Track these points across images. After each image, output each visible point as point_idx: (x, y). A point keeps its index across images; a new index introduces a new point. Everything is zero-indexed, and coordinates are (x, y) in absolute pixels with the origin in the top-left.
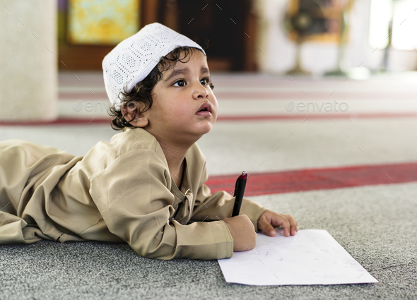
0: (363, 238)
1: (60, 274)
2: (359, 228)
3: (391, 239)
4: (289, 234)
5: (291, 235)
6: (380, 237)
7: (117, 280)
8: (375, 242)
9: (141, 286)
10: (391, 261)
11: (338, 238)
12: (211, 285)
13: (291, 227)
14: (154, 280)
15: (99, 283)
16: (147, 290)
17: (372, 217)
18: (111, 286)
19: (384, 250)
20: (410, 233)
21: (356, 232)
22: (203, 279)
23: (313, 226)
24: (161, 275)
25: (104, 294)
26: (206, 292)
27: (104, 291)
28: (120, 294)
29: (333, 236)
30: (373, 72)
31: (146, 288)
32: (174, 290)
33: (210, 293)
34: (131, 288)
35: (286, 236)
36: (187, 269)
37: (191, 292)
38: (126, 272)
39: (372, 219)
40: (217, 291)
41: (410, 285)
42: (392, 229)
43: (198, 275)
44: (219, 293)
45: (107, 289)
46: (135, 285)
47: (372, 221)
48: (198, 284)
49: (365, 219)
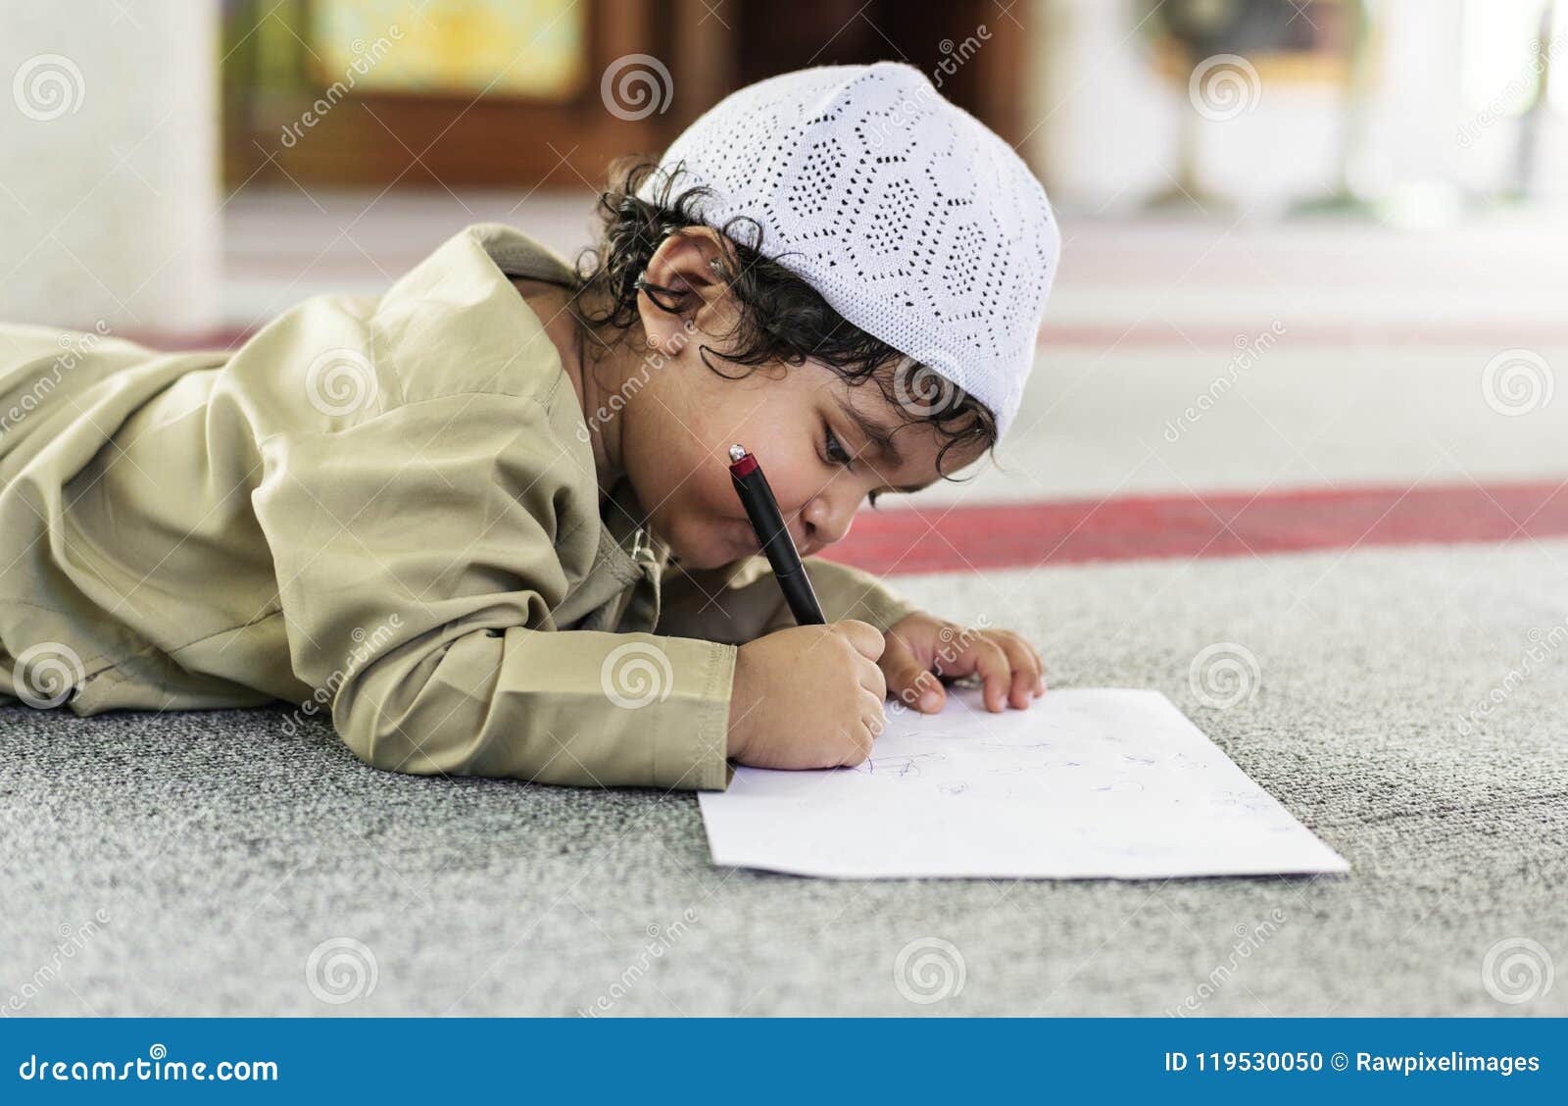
0: (1307, 719)
1: (27, 820)
2: (1297, 684)
3: (1423, 721)
4: (1003, 702)
5: (1014, 704)
6: (1378, 714)
7: (253, 843)
8: (1353, 732)
9: (345, 865)
10: (1401, 798)
11: (1200, 717)
12: (633, 867)
13: (1014, 674)
14: (408, 844)
15: (174, 853)
16: (364, 878)
17: (1360, 650)
18: (219, 863)
19: (1383, 757)
20: (1505, 704)
21: (1284, 697)
22: (608, 846)
23: (1111, 676)
24: (440, 831)
25: (182, 891)
26: (604, 891)
27: (186, 879)
28: (247, 889)
29: (1184, 710)
30: (1475, 202)
31: (361, 871)
32: (475, 879)
33: (619, 891)
34: (299, 873)
35: (989, 708)
36: (555, 811)
37: (541, 890)
38: (299, 819)
39: (1359, 656)
40: (652, 885)
41: (1465, 879)
42: (1433, 688)
43: (594, 831)
44: (657, 894)
45: (199, 873)
46: (319, 861)
47: (1358, 662)
48: (580, 862)
49: (1328, 658)
